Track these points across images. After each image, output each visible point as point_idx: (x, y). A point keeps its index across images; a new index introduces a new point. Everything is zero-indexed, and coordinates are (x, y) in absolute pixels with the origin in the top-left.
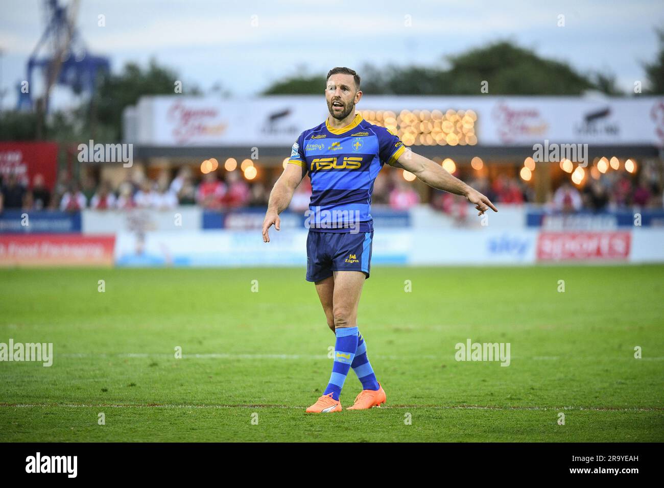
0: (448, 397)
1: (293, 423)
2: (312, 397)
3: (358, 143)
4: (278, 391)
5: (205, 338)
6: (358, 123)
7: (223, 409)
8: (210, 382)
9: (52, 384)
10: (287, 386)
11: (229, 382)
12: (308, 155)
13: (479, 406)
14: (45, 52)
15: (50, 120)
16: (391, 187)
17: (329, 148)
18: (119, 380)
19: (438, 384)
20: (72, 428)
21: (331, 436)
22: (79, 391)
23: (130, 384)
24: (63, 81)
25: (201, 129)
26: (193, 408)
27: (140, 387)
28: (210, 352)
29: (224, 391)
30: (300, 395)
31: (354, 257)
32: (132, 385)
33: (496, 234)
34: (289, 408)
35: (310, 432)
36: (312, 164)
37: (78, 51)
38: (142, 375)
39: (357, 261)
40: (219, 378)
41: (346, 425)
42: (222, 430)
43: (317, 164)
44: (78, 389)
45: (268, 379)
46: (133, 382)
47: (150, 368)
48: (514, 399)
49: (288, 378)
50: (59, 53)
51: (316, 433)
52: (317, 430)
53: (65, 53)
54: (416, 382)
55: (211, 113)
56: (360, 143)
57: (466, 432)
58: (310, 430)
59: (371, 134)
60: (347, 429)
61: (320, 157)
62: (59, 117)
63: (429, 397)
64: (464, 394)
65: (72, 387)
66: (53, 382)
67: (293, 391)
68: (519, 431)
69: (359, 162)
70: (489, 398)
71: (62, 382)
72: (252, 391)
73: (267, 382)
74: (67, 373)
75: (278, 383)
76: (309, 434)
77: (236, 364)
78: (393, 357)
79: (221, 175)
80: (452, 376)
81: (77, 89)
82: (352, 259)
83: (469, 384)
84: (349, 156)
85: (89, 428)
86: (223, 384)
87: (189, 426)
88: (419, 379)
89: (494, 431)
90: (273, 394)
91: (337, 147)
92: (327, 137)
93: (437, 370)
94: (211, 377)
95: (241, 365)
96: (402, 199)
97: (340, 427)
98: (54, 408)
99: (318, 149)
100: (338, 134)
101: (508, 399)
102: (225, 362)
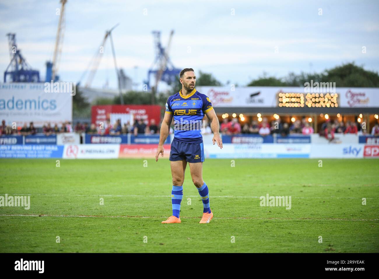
0: (326, 215)
1: (260, 225)
2: (268, 214)
3: (194, 103)
4: (253, 212)
5: (222, 189)
6: (194, 93)
7: (230, 219)
8: (225, 208)
9: (158, 208)
10: (257, 210)
11: (233, 207)
12: (172, 108)
13: (339, 219)
14: (156, 67)
15: (158, 96)
16: (302, 125)
17: (182, 105)
18: (186, 207)
19: (321, 209)
20: (166, 227)
21: (276, 231)
22: (169, 211)
23: (190, 208)
24: (163, 80)
25: (222, 100)
26: (217, 218)
27: (195, 210)
28: (224, 195)
29: (230, 212)
30: (263, 214)
31: (198, 156)
32: (192, 209)
33: (347, 146)
34: (258, 219)
35: (267, 230)
36: (175, 112)
37: (170, 67)
38: (196, 204)
39: (200, 158)
40: (229, 206)
41: (282, 226)
42: (229, 228)
43: (177, 112)
44: (169, 210)
45: (249, 206)
46: (192, 208)
47: (199, 202)
48: (353, 216)
49: (258, 206)
50: (162, 67)
51: (269, 230)
52: (270, 228)
53: (164, 67)
54: (312, 208)
55: (227, 94)
56: (195, 103)
57: (333, 230)
58: (267, 229)
59: (200, 99)
60: (282, 228)
61: (178, 109)
62: (162, 95)
63: (318, 215)
64: (333, 214)
65: (166, 209)
66: (158, 207)
67: (260, 212)
68: (355, 229)
69: (196, 112)
70: (343, 215)
71: (162, 207)
72: (242, 212)
73: (248, 208)
74: (164, 203)
75: (253, 208)
76: (266, 230)
77: (235, 200)
78: (303, 198)
79: (230, 119)
80: (327, 206)
81: (169, 83)
82: (197, 157)
83: (334, 209)
84: (191, 109)
85: (173, 227)
86: (230, 209)
87: (215, 227)
88: (313, 207)
89: (345, 230)
90: (251, 213)
91: (185, 104)
92: (180, 100)
93: (321, 203)
94: (225, 206)
95: (238, 201)
96: (307, 131)
97: (280, 227)
98: (158, 218)
99: (177, 106)
100: (185, 98)
101: (351, 216)
102: (231, 199)
